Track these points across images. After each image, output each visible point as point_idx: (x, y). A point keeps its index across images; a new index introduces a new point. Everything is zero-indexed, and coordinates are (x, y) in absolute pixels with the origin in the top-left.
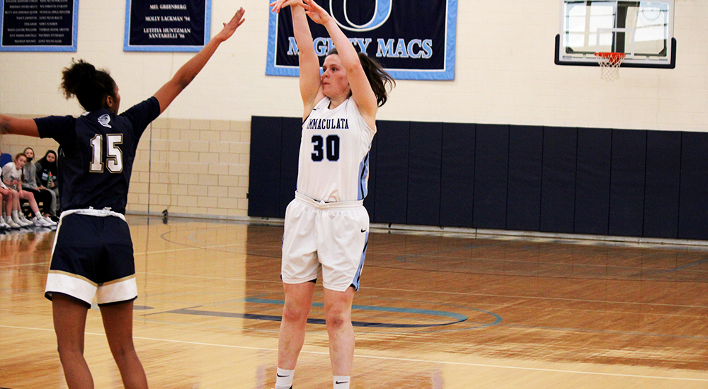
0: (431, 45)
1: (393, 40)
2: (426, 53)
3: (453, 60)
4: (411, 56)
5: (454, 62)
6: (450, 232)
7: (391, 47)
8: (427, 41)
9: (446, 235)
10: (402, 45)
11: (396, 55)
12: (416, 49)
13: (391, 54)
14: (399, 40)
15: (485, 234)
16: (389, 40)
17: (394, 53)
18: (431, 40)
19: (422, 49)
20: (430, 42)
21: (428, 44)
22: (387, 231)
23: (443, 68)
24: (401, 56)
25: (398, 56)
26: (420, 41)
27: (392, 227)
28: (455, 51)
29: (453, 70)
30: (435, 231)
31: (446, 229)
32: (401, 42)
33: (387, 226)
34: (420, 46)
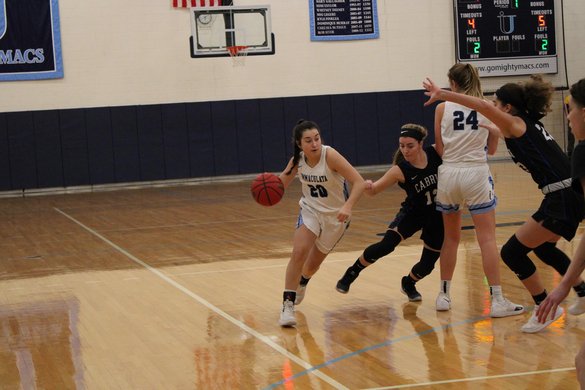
0: (43, 53)
1: (11, 51)
2: (39, 59)
3: (61, 62)
4: (27, 62)
5: (62, 64)
6: (71, 190)
7: (9, 56)
8: (38, 50)
9: (69, 192)
10: (19, 54)
11: (15, 62)
12: (31, 56)
13: (10, 62)
14: (16, 50)
15: (99, 188)
16: (8, 51)
17: (13, 60)
18: (42, 49)
19: (35, 56)
20: (42, 50)
21: (40, 52)
22: (22, 195)
23: (54, 69)
24: (19, 62)
25: (17, 62)
26: (34, 50)
27: (25, 191)
28: (61, 56)
29: (61, 70)
30: (60, 191)
31: (69, 188)
32: (18, 52)
33: (21, 191)
34: (34, 54)
